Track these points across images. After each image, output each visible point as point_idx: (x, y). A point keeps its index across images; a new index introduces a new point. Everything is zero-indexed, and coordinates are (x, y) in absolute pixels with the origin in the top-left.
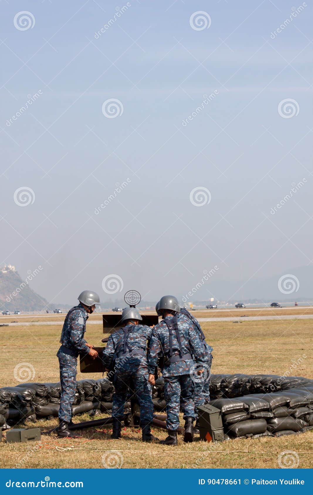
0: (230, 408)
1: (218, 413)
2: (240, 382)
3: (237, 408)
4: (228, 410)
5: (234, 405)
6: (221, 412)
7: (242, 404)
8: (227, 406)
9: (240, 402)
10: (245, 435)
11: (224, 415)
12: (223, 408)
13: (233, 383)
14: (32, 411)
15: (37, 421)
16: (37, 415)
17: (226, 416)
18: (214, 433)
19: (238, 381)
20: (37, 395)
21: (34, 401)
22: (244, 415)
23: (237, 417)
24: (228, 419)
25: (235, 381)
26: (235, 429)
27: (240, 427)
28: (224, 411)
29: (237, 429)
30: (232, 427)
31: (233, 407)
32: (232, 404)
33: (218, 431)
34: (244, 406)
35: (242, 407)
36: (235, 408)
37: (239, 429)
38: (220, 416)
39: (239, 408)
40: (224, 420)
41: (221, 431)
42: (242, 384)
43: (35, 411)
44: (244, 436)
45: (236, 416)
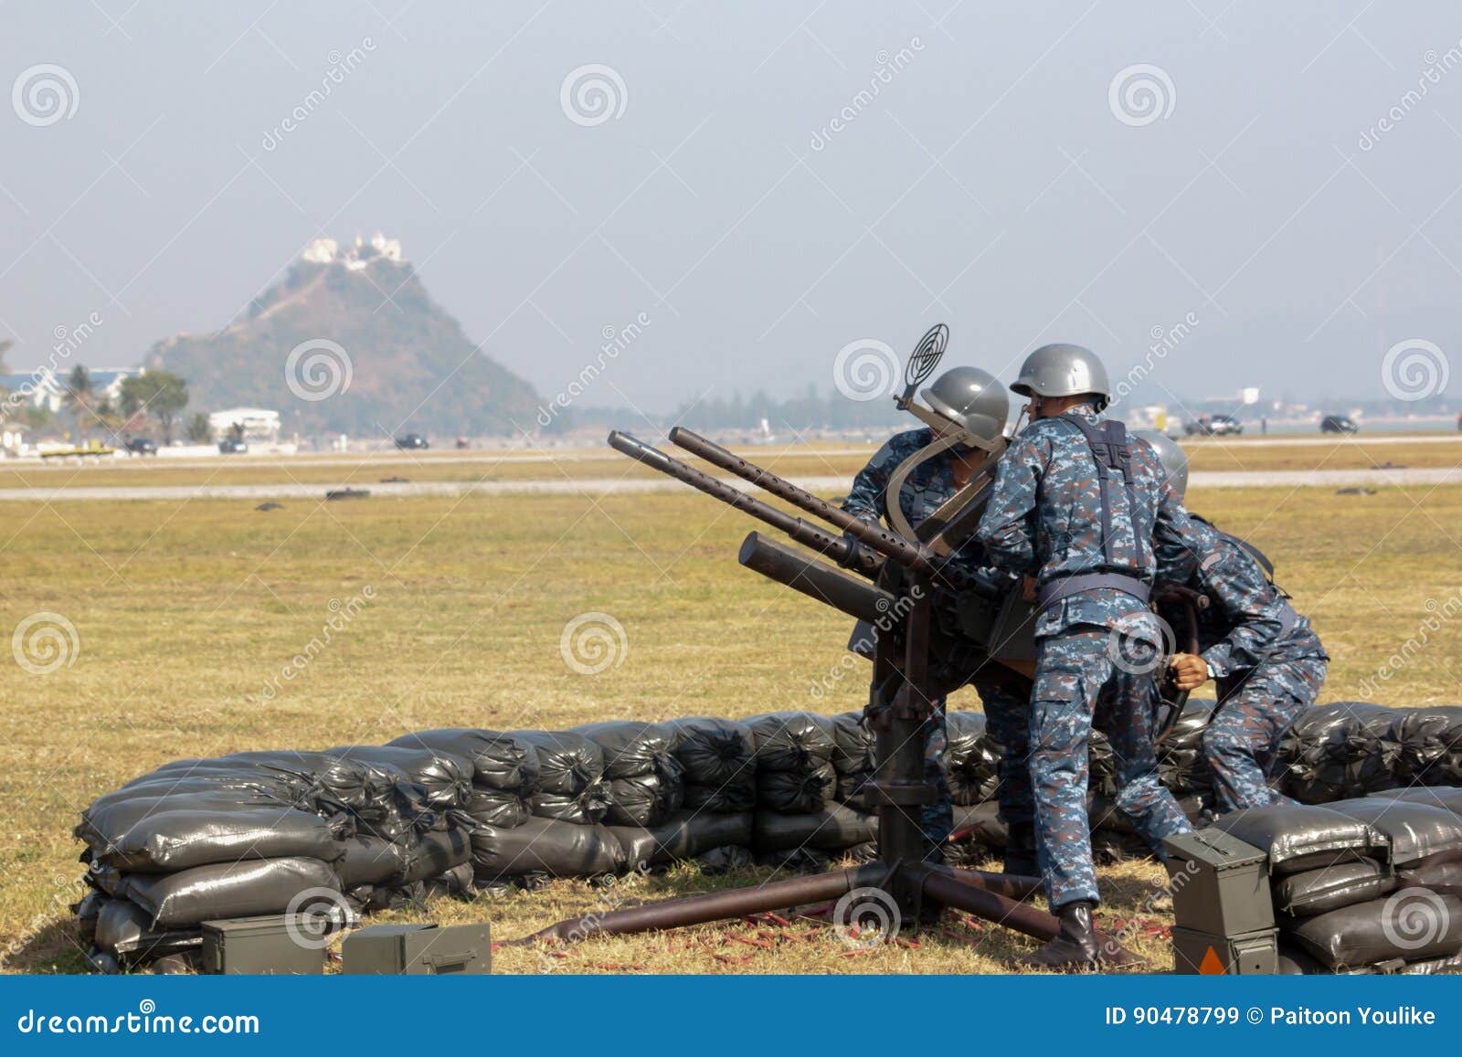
0: (1307, 844)
1: (1257, 868)
2: (1354, 739)
3: (1339, 845)
4: (1299, 852)
5: (1326, 832)
6: (1267, 862)
7: (1360, 829)
8: (1295, 839)
9: (1348, 822)
10: (1369, 964)
11: (1278, 876)
12: (1276, 846)
13: (1322, 740)
14: (459, 850)
15: (477, 892)
16: (476, 867)
17: (1291, 881)
18: (1236, 952)
19: (1344, 732)
20: (480, 780)
21: (467, 810)
22: (1365, 877)
23: (1337, 884)
24: (1297, 893)
25: (1332, 732)
26: (1329, 936)
27: (1348, 929)
28: (1280, 858)
29: (1337, 938)
30: (1312, 928)
31: (1320, 842)
32: (1317, 829)
33: (1257, 946)
34: (1367, 838)
35: (1358, 843)
36: (1329, 846)
37: (1344, 939)
38: (1265, 882)
39: (1346, 844)
40: (1279, 899)
41: (1268, 946)
42: (1361, 746)
43: (468, 852)
44: (1366, 965)
45: (1332, 879)
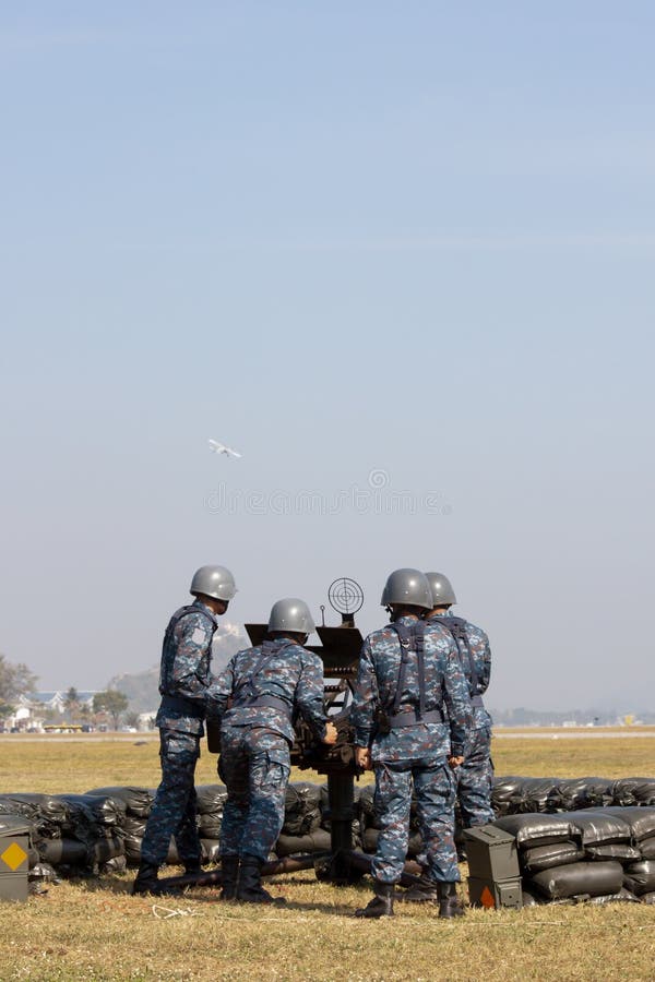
0: (537, 833)
1: (510, 844)
2: (589, 795)
3: (555, 833)
4: (533, 837)
5: (548, 827)
6: (515, 842)
7: (566, 826)
8: (531, 830)
9: (562, 822)
10: (570, 897)
11: (522, 849)
12: (520, 833)
13: (574, 796)
14: (117, 847)
15: (128, 871)
16: (127, 857)
17: (529, 852)
18: (499, 889)
19: (585, 791)
20: (130, 812)
21: (122, 827)
22: (569, 851)
23: (553, 854)
24: (532, 858)
25: (579, 792)
26: (548, 881)
27: (559, 878)
28: (523, 839)
29: (553, 883)
30: (541, 876)
31: (544, 832)
32: (543, 825)
33: (510, 886)
34: (570, 830)
35: (566, 833)
36: (549, 834)
37: (556, 883)
38: (515, 851)
39: (559, 833)
40: (522, 861)
41: (516, 886)
42: (593, 798)
43: (123, 849)
44: (569, 897)
45: (551, 851)
